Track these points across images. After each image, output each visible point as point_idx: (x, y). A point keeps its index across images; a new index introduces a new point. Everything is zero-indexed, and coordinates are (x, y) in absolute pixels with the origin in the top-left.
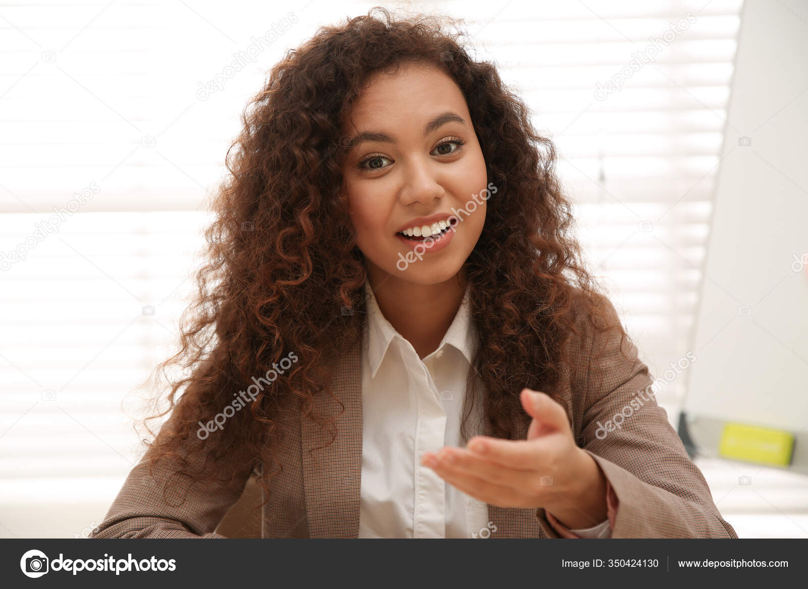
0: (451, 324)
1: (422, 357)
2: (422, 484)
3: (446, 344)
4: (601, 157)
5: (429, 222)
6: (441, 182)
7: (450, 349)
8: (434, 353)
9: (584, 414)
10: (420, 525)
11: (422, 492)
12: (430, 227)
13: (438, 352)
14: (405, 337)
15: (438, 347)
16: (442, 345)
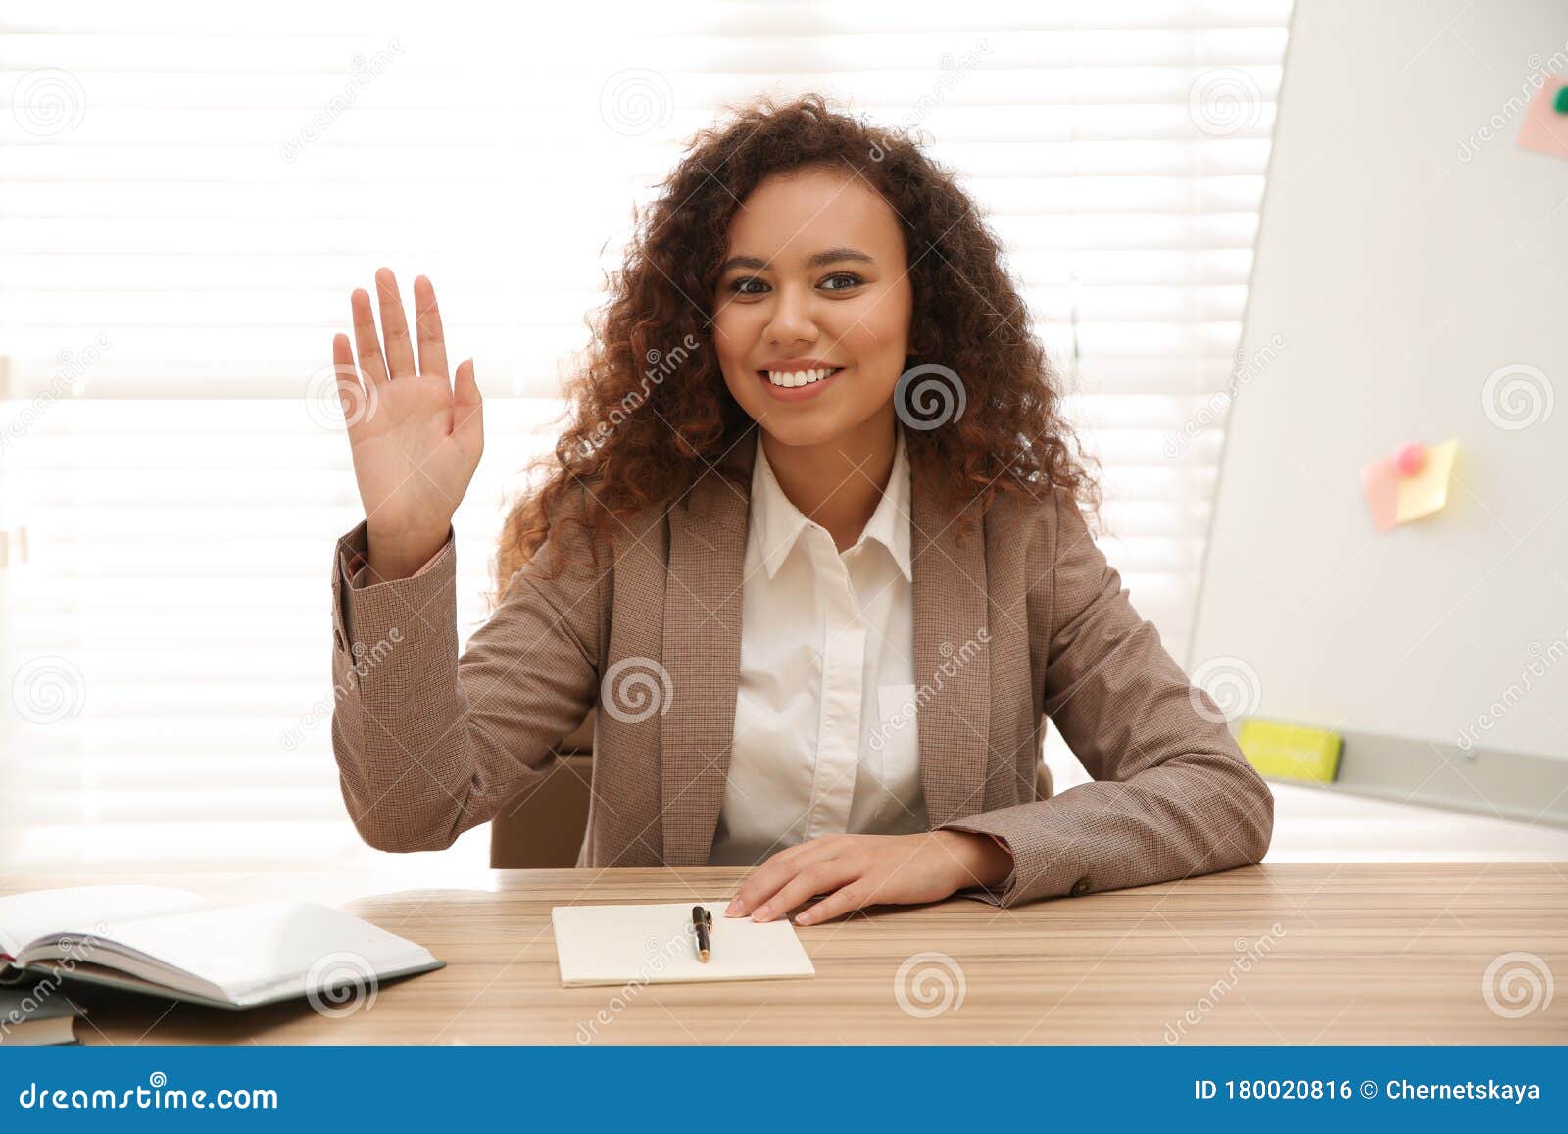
0: (872, 514)
1: (840, 552)
2: (830, 712)
3: (868, 538)
4: (1074, 321)
5: (793, 369)
6: (818, 322)
7: (875, 546)
8: (852, 549)
9: (1051, 639)
10: (824, 764)
11: (830, 722)
12: (794, 375)
13: (857, 548)
14: (819, 524)
15: (856, 542)
16: (862, 539)
